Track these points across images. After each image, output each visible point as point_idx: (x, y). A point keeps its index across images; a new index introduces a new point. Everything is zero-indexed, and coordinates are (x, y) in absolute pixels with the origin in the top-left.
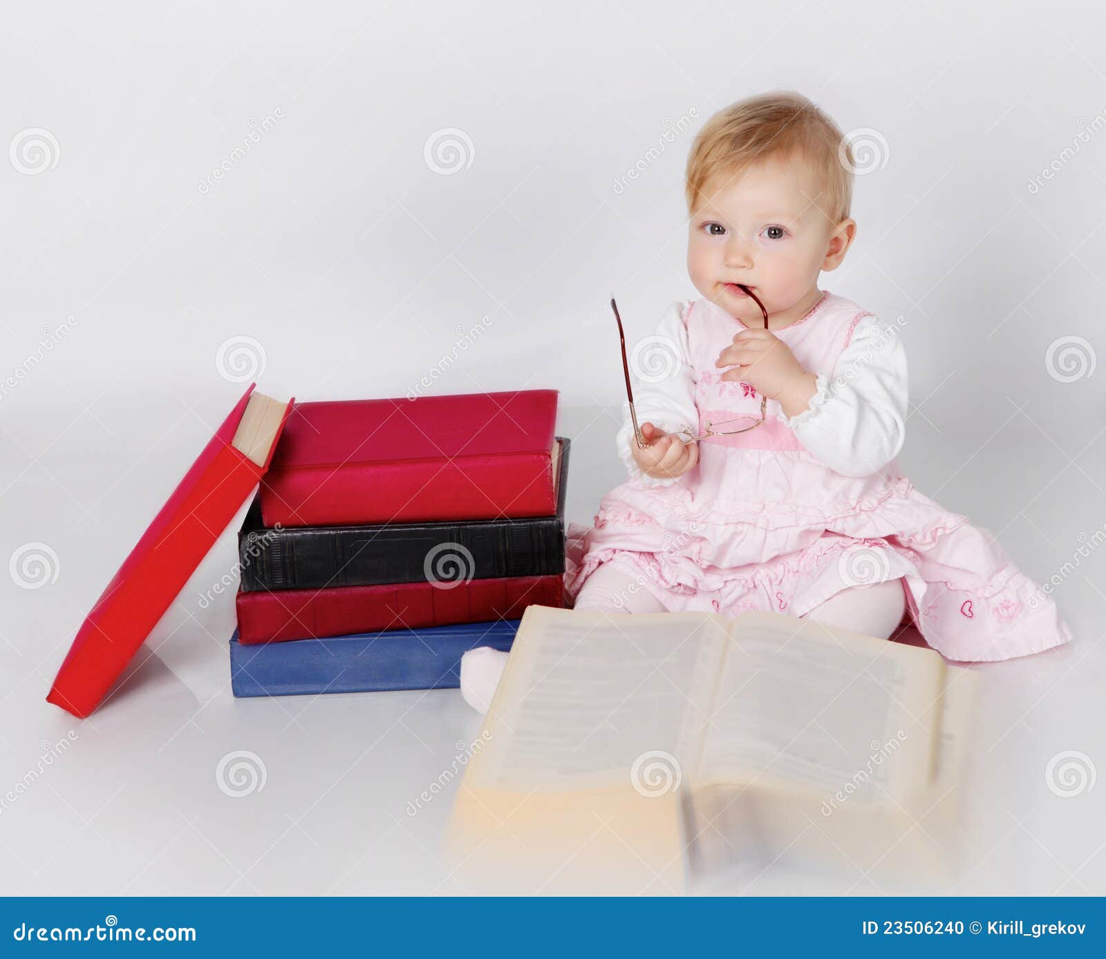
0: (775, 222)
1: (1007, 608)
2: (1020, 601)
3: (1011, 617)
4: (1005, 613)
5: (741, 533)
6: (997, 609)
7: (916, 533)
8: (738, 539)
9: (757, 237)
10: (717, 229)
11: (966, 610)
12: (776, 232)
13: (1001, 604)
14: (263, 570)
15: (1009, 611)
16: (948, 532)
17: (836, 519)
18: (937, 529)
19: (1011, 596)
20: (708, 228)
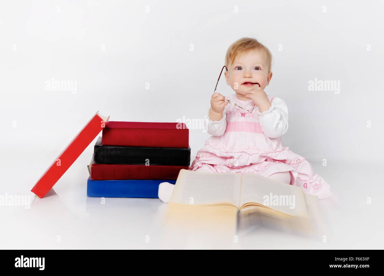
0: (257, 65)
1: (317, 186)
2: (320, 184)
3: (317, 189)
4: (316, 187)
5: (242, 155)
6: (314, 186)
7: (292, 160)
8: (241, 157)
9: (252, 70)
10: (240, 68)
11: (305, 186)
12: (257, 68)
13: (315, 185)
14: (101, 157)
15: (317, 187)
16: (301, 161)
17: (269, 153)
18: (298, 160)
19: (318, 183)
20: (237, 69)
